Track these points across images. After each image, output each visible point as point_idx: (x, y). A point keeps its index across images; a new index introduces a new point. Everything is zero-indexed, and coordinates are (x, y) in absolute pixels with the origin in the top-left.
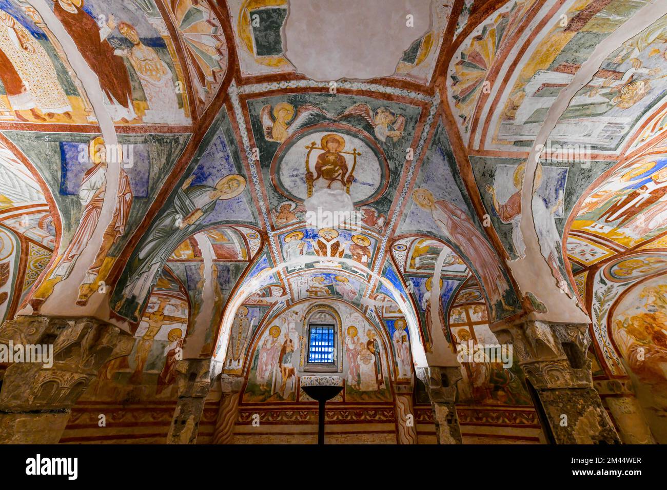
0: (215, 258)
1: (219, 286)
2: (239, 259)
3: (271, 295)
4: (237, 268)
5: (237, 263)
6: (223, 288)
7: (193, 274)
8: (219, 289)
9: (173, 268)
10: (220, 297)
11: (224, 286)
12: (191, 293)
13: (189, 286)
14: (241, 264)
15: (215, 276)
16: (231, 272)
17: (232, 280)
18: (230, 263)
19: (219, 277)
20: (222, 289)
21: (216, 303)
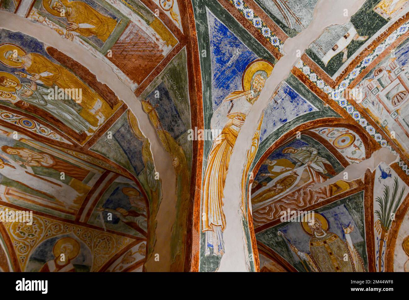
0: (134, 86)
1: (169, 135)
2: (165, 54)
3: (346, 164)
4: (175, 75)
5: (169, 66)
6: (177, 133)
7: (129, 142)
8: (172, 140)
9: (104, 150)
10: (179, 155)
11: (175, 128)
12: (141, 178)
13: (135, 168)
14: (175, 62)
15: (156, 122)
16: (171, 93)
17: (181, 106)
18: (160, 76)
19: (161, 119)
20: (176, 138)
21: (177, 169)
